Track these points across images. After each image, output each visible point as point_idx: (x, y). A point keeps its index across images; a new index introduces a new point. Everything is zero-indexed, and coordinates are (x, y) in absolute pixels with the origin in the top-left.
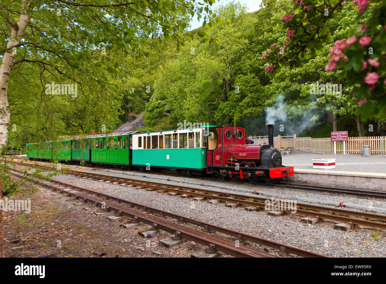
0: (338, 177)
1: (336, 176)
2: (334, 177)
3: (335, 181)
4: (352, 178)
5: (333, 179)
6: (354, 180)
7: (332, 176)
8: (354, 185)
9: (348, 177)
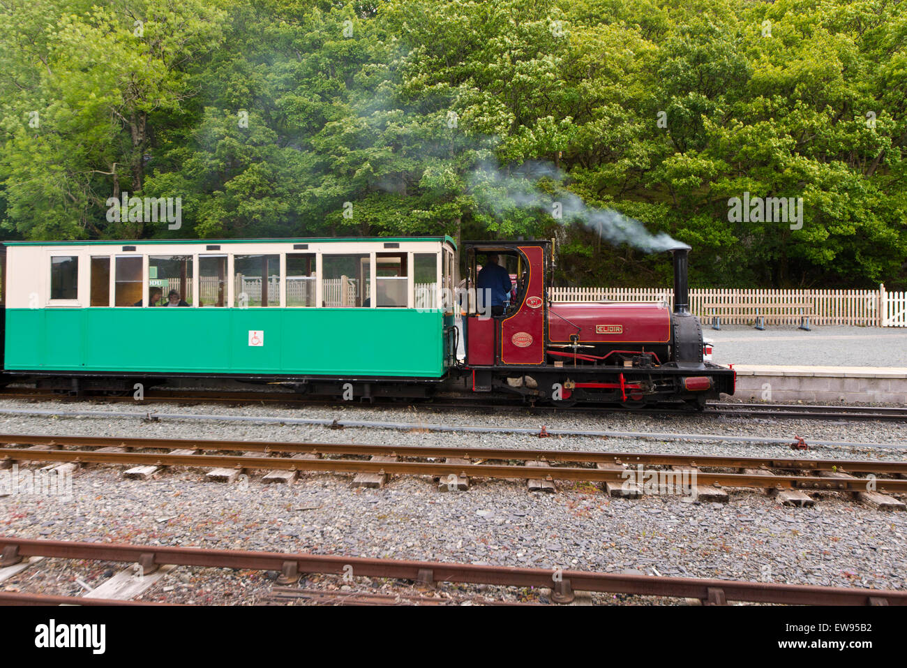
0: (805, 380)
1: (801, 378)
2: (796, 380)
3: (798, 389)
4: (838, 381)
5: (792, 385)
6: (842, 386)
7: (791, 379)
8: (842, 397)
9: (830, 380)
